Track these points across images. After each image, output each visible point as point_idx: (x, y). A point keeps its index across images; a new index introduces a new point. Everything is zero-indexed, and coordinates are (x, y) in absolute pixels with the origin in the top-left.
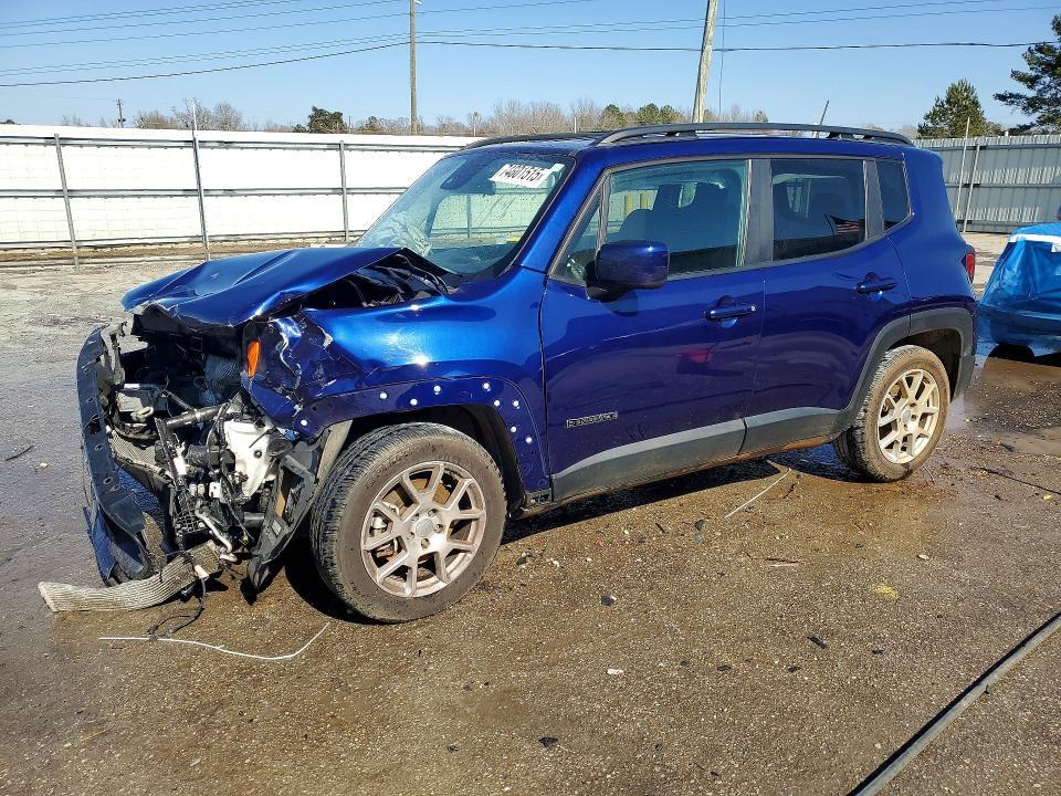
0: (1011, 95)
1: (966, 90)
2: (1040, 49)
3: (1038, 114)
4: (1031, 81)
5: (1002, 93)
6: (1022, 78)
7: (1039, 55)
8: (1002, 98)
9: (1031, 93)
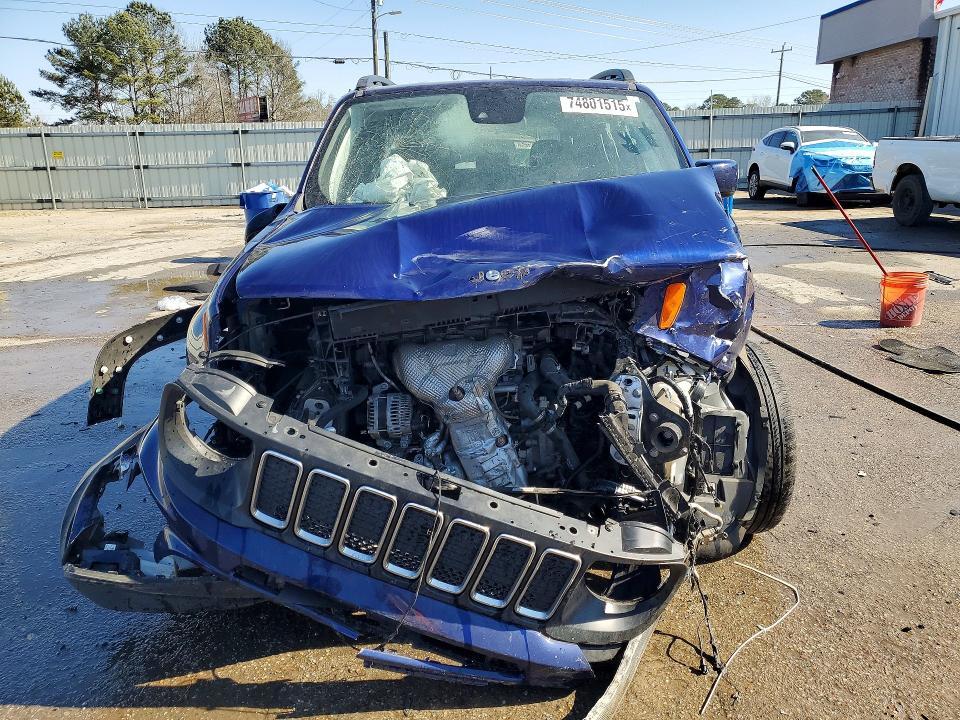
0: (46, 93)
1: (5, 84)
2: (59, 52)
3: (75, 110)
4: (61, 81)
5: (37, 90)
6: (51, 78)
7: (59, 57)
8: (39, 94)
9: (64, 92)
